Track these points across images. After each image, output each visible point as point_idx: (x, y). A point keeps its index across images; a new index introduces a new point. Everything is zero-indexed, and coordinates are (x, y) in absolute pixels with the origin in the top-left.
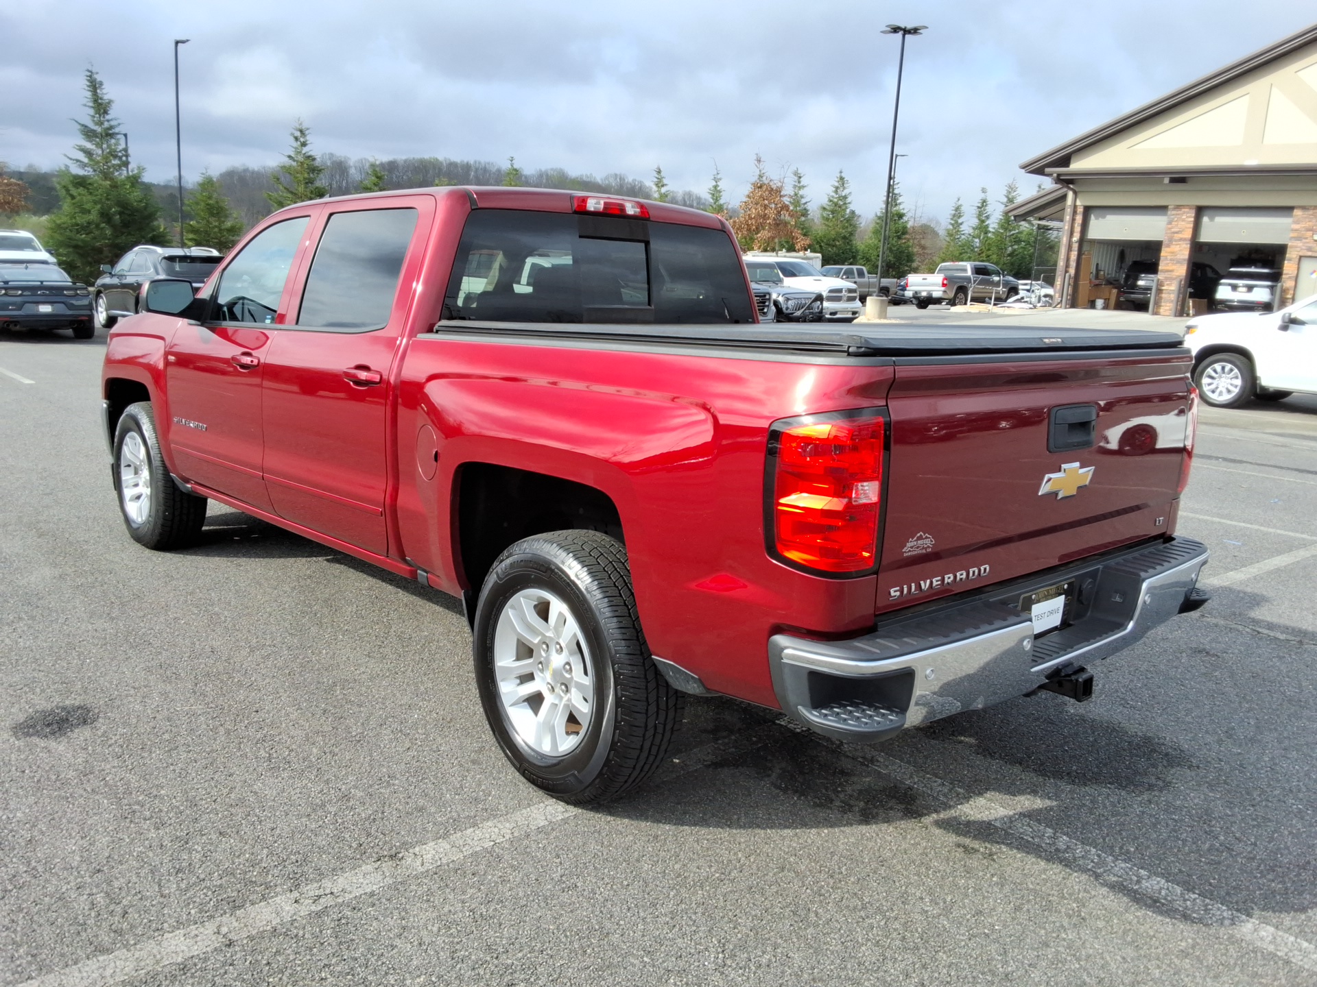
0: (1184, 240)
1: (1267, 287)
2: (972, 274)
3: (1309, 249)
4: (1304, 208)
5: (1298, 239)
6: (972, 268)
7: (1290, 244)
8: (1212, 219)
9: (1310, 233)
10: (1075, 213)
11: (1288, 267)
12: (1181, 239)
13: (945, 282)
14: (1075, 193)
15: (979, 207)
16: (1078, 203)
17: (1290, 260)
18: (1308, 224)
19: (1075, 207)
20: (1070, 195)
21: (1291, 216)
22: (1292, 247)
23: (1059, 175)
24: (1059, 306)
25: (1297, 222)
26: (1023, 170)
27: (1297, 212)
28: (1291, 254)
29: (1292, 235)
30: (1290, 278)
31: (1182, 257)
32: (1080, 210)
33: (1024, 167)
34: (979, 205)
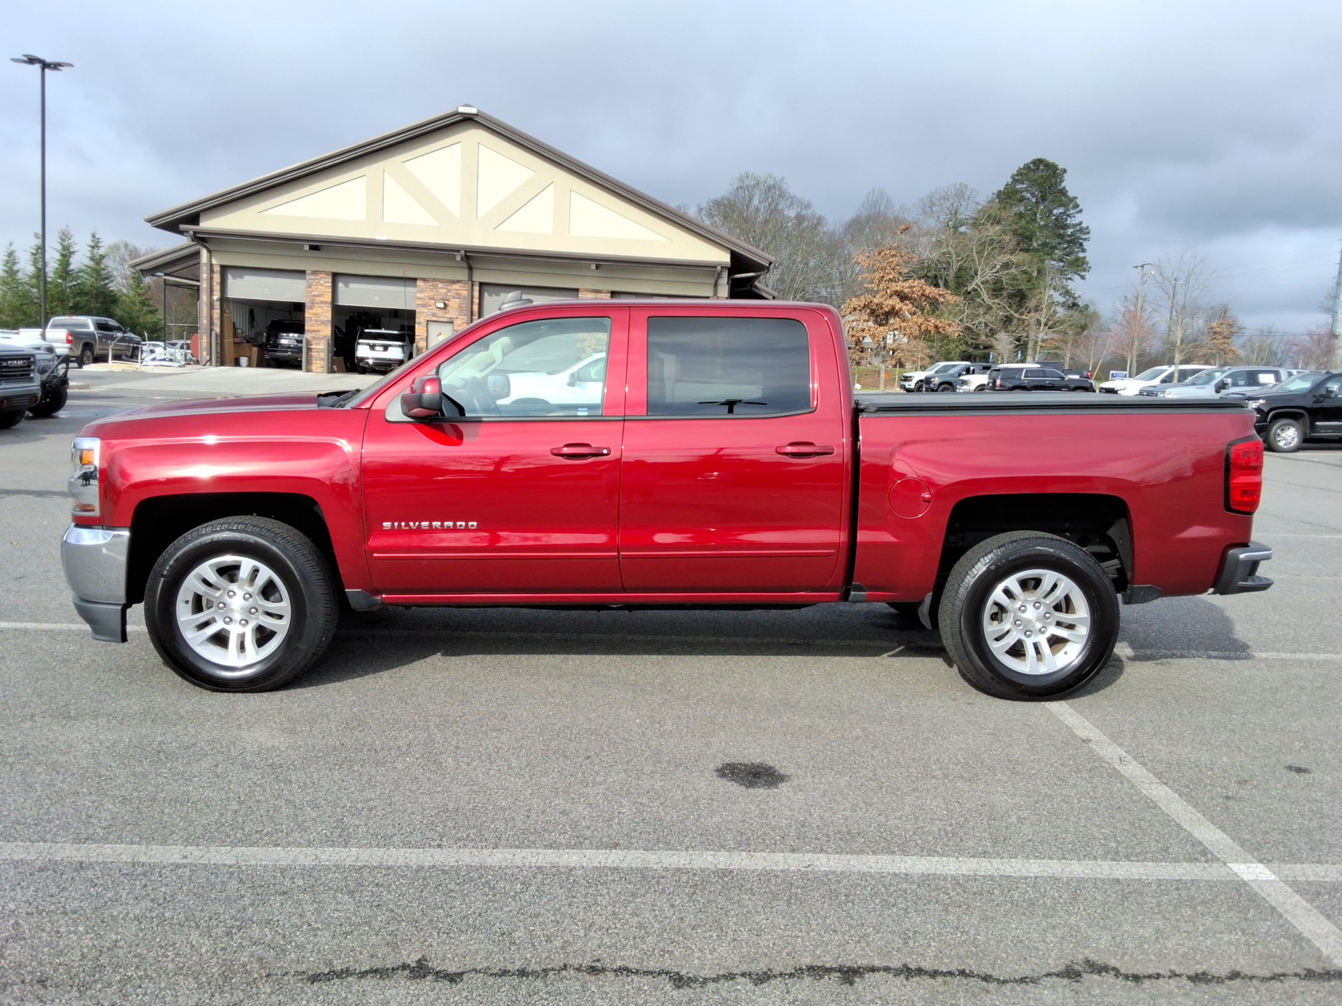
0: (326, 303)
1: (400, 346)
2: (96, 329)
3: (434, 315)
4: (424, 280)
5: (424, 306)
6: (93, 323)
7: (417, 310)
8: (347, 286)
9: (433, 302)
10: (212, 271)
11: (419, 330)
12: (322, 302)
13: (70, 338)
14: (209, 251)
15: (33, 254)
16: (214, 261)
17: (420, 324)
18: (431, 294)
19: (211, 265)
20: (204, 253)
21: (416, 286)
22: (419, 313)
23: (195, 233)
24: (208, 364)
25: (421, 292)
26: (149, 224)
27: (419, 283)
28: (420, 319)
29: (418, 302)
30: (421, 339)
31: (325, 319)
32: (217, 269)
33: (150, 221)
34: (34, 252)
